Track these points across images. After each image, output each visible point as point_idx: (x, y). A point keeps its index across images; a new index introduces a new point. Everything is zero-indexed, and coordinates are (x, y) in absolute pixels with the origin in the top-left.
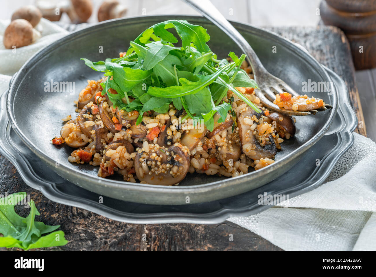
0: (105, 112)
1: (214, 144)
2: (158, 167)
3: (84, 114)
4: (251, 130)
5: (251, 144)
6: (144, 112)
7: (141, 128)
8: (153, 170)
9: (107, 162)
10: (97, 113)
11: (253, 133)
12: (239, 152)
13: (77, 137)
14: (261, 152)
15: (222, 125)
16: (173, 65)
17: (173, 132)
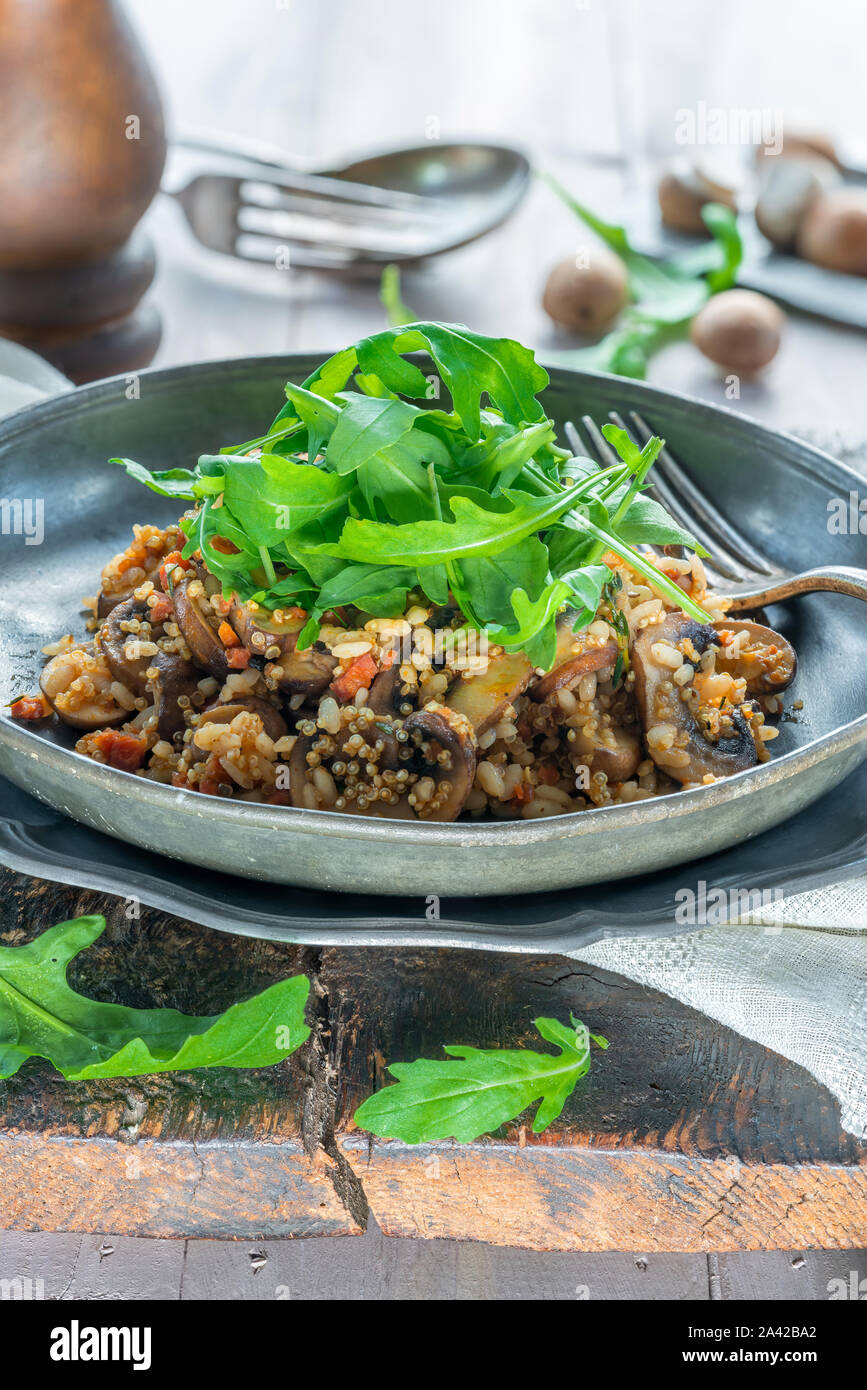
0: (194, 610)
1: (552, 721)
2: (369, 781)
3: (123, 619)
4: (676, 685)
5: (675, 729)
6: (324, 610)
7: (315, 661)
8: (349, 792)
9: (196, 765)
10: (167, 615)
11: (680, 693)
12: (635, 752)
13: (98, 692)
14: (708, 757)
15: (584, 655)
16: (425, 464)
17: (419, 673)
